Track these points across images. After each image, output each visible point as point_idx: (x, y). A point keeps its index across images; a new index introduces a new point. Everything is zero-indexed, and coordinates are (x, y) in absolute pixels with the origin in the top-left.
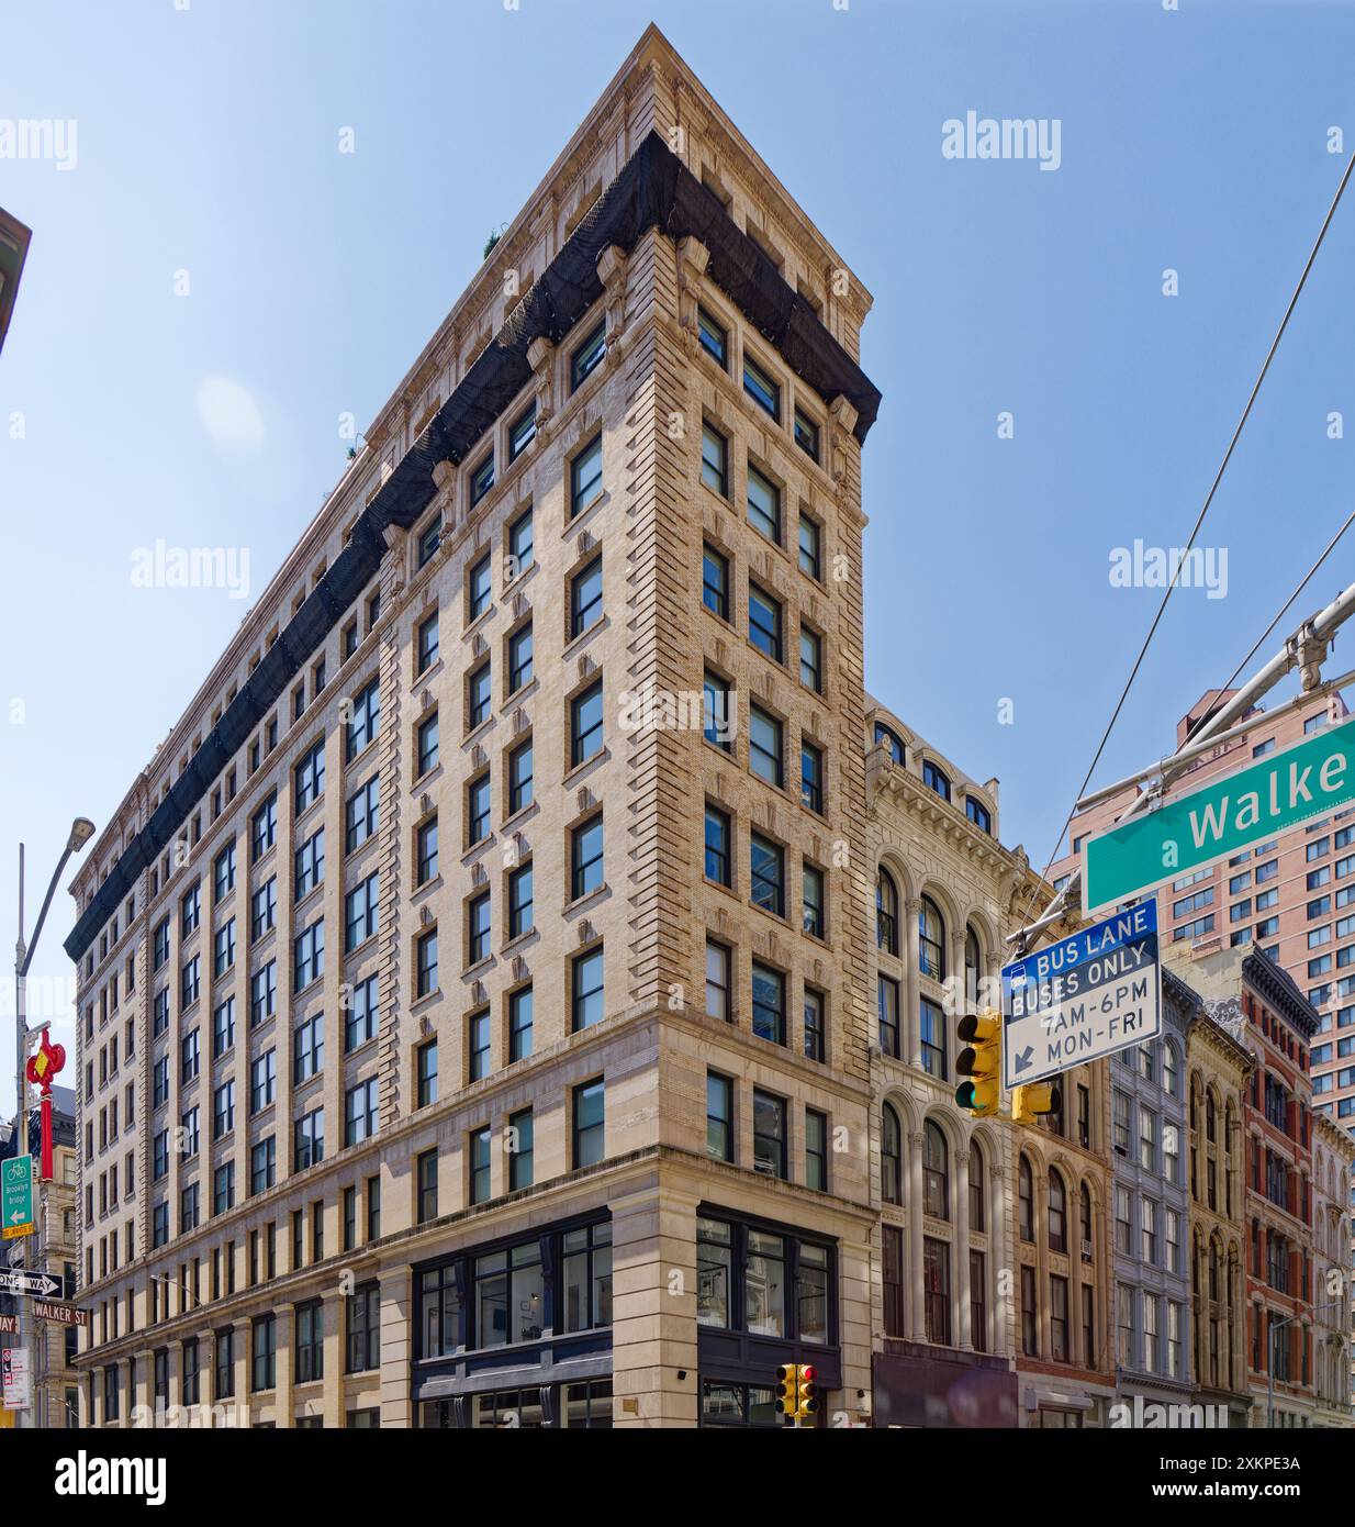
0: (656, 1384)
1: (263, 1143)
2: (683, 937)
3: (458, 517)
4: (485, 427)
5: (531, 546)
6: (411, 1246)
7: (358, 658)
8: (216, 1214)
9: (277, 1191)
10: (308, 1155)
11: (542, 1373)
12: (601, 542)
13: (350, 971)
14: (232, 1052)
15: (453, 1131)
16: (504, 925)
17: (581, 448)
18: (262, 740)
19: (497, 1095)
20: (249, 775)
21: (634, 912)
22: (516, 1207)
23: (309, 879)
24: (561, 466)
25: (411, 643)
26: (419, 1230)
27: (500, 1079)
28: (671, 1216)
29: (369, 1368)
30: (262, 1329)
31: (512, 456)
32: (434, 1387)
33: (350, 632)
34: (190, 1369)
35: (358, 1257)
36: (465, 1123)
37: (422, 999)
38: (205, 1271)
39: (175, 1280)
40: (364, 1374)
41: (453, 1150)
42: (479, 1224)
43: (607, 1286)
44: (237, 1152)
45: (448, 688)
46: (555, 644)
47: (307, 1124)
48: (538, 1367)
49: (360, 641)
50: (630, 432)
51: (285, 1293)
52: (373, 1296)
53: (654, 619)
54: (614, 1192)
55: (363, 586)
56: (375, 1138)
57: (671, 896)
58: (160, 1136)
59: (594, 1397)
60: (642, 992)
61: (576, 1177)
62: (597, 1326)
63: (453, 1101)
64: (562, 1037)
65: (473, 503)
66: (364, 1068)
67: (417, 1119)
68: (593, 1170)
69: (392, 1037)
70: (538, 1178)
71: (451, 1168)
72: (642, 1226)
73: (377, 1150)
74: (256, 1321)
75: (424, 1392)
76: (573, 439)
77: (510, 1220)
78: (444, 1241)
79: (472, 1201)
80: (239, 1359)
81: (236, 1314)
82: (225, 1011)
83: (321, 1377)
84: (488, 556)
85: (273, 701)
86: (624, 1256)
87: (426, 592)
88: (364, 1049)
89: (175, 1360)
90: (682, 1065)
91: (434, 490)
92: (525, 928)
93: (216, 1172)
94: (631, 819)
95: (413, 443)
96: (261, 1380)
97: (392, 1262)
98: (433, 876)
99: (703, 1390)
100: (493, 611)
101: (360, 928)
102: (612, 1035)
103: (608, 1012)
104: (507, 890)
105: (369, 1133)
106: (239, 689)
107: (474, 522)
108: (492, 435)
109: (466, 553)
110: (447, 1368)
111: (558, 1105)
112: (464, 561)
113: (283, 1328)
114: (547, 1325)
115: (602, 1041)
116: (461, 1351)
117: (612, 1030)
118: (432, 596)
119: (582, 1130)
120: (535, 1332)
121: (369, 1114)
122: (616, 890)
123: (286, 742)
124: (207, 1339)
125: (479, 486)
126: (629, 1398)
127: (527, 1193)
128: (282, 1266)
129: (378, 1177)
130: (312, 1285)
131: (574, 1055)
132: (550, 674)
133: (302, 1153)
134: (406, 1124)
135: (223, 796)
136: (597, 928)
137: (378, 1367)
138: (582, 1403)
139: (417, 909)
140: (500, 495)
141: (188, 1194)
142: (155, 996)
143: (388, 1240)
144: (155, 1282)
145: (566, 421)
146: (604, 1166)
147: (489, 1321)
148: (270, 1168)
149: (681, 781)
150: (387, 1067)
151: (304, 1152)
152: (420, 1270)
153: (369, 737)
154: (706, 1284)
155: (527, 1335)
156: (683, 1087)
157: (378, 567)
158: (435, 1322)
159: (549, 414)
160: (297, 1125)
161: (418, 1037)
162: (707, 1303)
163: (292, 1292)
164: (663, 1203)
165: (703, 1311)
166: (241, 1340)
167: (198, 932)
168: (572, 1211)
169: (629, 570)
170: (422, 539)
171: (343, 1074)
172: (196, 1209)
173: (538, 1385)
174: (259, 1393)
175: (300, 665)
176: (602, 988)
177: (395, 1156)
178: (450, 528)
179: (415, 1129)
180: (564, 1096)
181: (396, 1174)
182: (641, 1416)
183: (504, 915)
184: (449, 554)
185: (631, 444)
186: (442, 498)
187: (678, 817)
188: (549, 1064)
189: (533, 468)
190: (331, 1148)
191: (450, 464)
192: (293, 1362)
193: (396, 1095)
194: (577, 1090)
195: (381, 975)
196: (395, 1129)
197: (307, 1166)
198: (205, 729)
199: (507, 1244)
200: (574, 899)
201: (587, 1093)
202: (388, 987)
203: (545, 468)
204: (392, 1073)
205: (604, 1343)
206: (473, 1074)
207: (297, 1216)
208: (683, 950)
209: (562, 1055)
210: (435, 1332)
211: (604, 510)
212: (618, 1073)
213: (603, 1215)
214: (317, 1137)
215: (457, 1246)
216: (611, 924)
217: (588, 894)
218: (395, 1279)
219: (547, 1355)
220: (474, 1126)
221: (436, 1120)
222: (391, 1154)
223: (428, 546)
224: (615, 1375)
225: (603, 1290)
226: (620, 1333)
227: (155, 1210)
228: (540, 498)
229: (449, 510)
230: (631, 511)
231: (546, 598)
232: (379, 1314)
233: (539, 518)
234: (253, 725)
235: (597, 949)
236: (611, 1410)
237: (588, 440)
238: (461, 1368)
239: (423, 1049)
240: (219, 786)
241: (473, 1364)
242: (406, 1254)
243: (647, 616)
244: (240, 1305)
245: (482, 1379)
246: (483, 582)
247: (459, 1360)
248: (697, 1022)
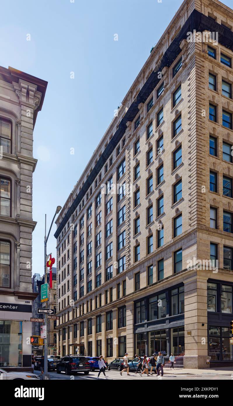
0: (196, 327)
1: (98, 275)
2: (204, 208)
3: (144, 115)
4: (151, 92)
5: (163, 117)
6: (134, 296)
7: (120, 155)
8: (88, 293)
9: (102, 286)
10: (109, 277)
11: (166, 326)
12: (181, 111)
13: (118, 231)
14: (91, 254)
15: (144, 267)
16: (156, 213)
17: (175, 90)
18: (98, 179)
19: (154, 257)
20: (95, 188)
21: (190, 204)
22: (159, 284)
23: (109, 210)
24: (170, 96)
25: (133, 148)
26: (135, 292)
27: (155, 252)
28: (200, 283)
29: (123, 326)
30: (98, 318)
31: (158, 96)
32: (139, 330)
33: (118, 149)
34: (82, 328)
35: (121, 300)
36: (146, 264)
37: (136, 235)
38: (85, 306)
39: (79, 309)
40: (122, 328)
41: (144, 272)
42: (150, 290)
43: (183, 303)
44: (93, 278)
45: (142, 157)
46: (169, 140)
47: (109, 269)
48: (165, 324)
49: (121, 151)
50: (189, 82)
51: (104, 310)
52: (124, 309)
53: (196, 126)
54: (185, 278)
55: (121, 138)
56: (125, 271)
57: (200, 197)
58: (75, 276)
59: (179, 331)
60: (192, 225)
61: (175, 275)
62: (180, 313)
63: (144, 259)
64: (171, 240)
65: (148, 111)
66: (122, 254)
67: (135, 265)
68: (179, 273)
69: (129, 245)
70: (165, 277)
71: (143, 276)
72: (192, 286)
73: (125, 274)
74: (97, 317)
75: (137, 332)
76: (174, 88)
77: (157, 288)
78: (141, 295)
79: (148, 284)
80: (93, 326)
81: (92, 316)
82: (90, 245)
83: (112, 329)
84: (152, 122)
85: (100, 170)
86: (187, 295)
87: (137, 135)
88: (122, 249)
89: (78, 327)
90: (203, 242)
91: (139, 110)
92: (162, 213)
93: (88, 283)
94: (189, 179)
95: (133, 101)
96: (98, 330)
97: (129, 301)
98: (139, 204)
99: (209, 328)
100: (153, 135)
101: (121, 220)
102: (184, 237)
103: (183, 231)
104: (157, 204)
105: (123, 270)
106: (93, 169)
107: (148, 115)
108: (153, 93)
109: (146, 123)
110: (142, 326)
111: (170, 257)
112: (146, 125)
113: (103, 318)
114: (167, 314)
115: (182, 239)
116: (146, 321)
117: (184, 236)
118: (138, 136)
119: (177, 262)
120: (164, 316)
121: (123, 265)
122: (185, 199)
123: (104, 178)
124: (86, 321)
125: (150, 106)
126: (189, 331)
127: (162, 281)
128: (103, 304)
129: (125, 280)
130: (110, 308)
131: (174, 244)
132: (168, 147)
133: (108, 277)
134: (132, 266)
135: (89, 194)
136: (180, 210)
137: (126, 326)
138: (177, 333)
139: (135, 213)
140: (155, 107)
141: (81, 288)
142: (74, 244)
143: (128, 295)
144: (74, 309)
145: (172, 85)
146: (182, 272)
147: (153, 313)
148: (100, 281)
149: (203, 167)
150: (128, 253)
151: (108, 276)
152: (136, 302)
153: (123, 173)
154: (209, 301)
155: (162, 317)
156: (204, 248)
157: (125, 132)
158: (139, 315)
159: (167, 84)
160: (106, 270)
161: (135, 244)
162: (210, 305)
163: (105, 309)
164: (198, 280)
165: (209, 308)
166: (94, 321)
167: (84, 227)
168: (174, 284)
169: (189, 116)
170: (135, 123)
171: (117, 256)
172: (83, 292)
173: (165, 329)
174: (98, 333)
175: (107, 160)
176: (182, 225)
177: (130, 275)
178: (142, 118)
179: (135, 267)
180: (172, 254)
181: (130, 279)
182: (192, 336)
183: (156, 210)
184: (142, 125)
185: (189, 85)
186: (140, 112)
187: (202, 176)
188: (168, 247)
189: (163, 98)
190: (114, 274)
191: (142, 103)
192: (106, 326)
193: (130, 260)
194: (175, 253)
195: (126, 230)
196: (130, 268)
197: (109, 279)
198: (85, 180)
199: (157, 294)
200: (174, 203)
201: (178, 253)
202: (128, 233)
203: (166, 97)
204: (129, 254)
205: (182, 317)
206: (148, 252)
207: (106, 291)
208: (204, 211)
209: (171, 244)
210: (139, 317)
211: (182, 103)
212: (186, 247)
213: (182, 284)
214: (111, 272)
215: (145, 296)
216: (184, 208)
217: (178, 201)
218: (130, 304)
219: (167, 321)
220: (149, 265)
221: (139, 265)
222: (129, 274)
223: (137, 124)
224: (185, 325)
225: (182, 304)
226: (186, 315)
227: (74, 293)
228: (165, 105)
229: (142, 114)
230: (189, 101)
231: (166, 128)
232: (126, 313)
233: (165, 110)
234: (96, 176)
235: (180, 215)
236: (184, 334)
237: (177, 87)
238: (146, 325)
239: (136, 248)
240: (88, 192)
241: (149, 324)
242: (132, 298)
243: (194, 127)
244: (93, 313)
245: (151, 328)
246: (150, 129)
247: (145, 324)
248: (208, 230)
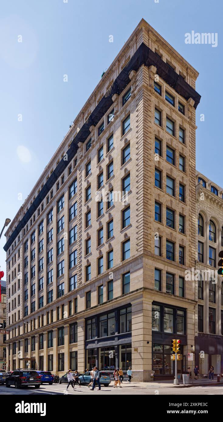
0: (142, 345)
1: (50, 291)
2: (149, 236)
3: (95, 138)
4: (102, 116)
5: (113, 143)
6: (85, 314)
7: (72, 174)
8: (39, 308)
9: (53, 302)
10: (60, 294)
11: (115, 343)
12: (130, 140)
13: (70, 249)
14: (43, 270)
15: (94, 287)
16: (106, 236)
17: (125, 119)
18: (49, 196)
19: (104, 277)
20: (46, 204)
21: (137, 230)
22: (109, 304)
23: (61, 228)
24: (120, 123)
25: (84, 170)
26: (86, 310)
27: (106, 273)
28: (145, 305)
29: (75, 342)
30: (50, 334)
31: (108, 122)
32: (90, 346)
33: (70, 168)
34: (33, 343)
35: (72, 317)
36: (97, 284)
37: (87, 255)
38: (37, 321)
39: (30, 323)
40: (74, 344)
41: (95, 291)
42: (101, 308)
44: (44, 294)
45: (93, 180)
46: (119, 166)
47: (60, 287)
48: (114, 341)
49: (72, 170)
50: (137, 113)
51: (55, 326)
52: (76, 326)
53: (143, 157)
54: (132, 299)
55: (73, 157)
56: (76, 289)
57: (146, 225)
58: (26, 291)
59: (127, 348)
60: (139, 250)
61: (123, 296)
62: (128, 331)
63: (94, 279)
64: (120, 263)
65: (99, 135)
66: (73, 272)
67: (86, 284)
68: (127, 294)
69: (80, 265)
70: (114, 297)
71: (94, 295)
72: (139, 307)
73: (77, 292)
74: (49, 332)
75: (88, 347)
76: (123, 116)
77: (107, 307)
78: (92, 313)
79: (99, 303)
80: (45, 341)
81: (44, 331)
82: (41, 261)
83: (64, 344)
84: (103, 147)
85: (52, 186)
86: (134, 315)
87: (88, 157)
88: (74, 268)
89: (29, 341)
90: (149, 267)
91: (90, 133)
92: (111, 236)
93: (39, 299)
94: (137, 207)
95: (85, 122)
96: (50, 345)
97: (80, 318)
98: (90, 225)
99: (153, 346)
100: (104, 160)
101: (73, 239)
102: (132, 261)
103: (131, 255)
104: (107, 227)
105: (75, 288)
106: (44, 184)
107: (99, 139)
108: (103, 118)
109: (97, 147)
110: (93, 342)
111: (119, 279)
112: (97, 149)
113: (55, 334)
114: (116, 331)
115: (130, 263)
116: (96, 338)
117: (132, 260)
118: (89, 158)
119: (125, 285)
120: (114, 333)
121: (75, 283)
122: (133, 225)
123: (55, 196)
124: (37, 336)
125: (101, 130)
126: (136, 348)
127: (112, 301)
128: (55, 320)
129: (77, 298)
130: (61, 324)
131: (123, 266)
132: (117, 173)
133: (59, 294)
134: (83, 285)
135: (40, 210)
136: (129, 235)
137: (77, 342)
138: (125, 349)
139: (86, 234)
140: (105, 132)
141: (33, 304)
142: (25, 258)
143: (79, 313)
144: (25, 324)
145: (121, 113)
146: (130, 293)
147: (103, 331)
148: (52, 297)
149: (149, 197)
150: (79, 272)
151: (60, 293)
152: (87, 319)
153: (75, 193)
154: (154, 321)
155: (112, 334)
156: (149, 273)
157: (76, 152)
158: (90, 331)
159: (117, 111)
160: (58, 287)
161: (86, 264)
162: (154, 325)
163: (57, 325)
164: (144, 302)
165: (153, 327)
166: (45, 336)
167: (35, 243)
168: (123, 304)
169: (137, 146)
170: (87, 144)
171: (69, 274)
172: (35, 307)
173: (114, 345)
174: (49, 348)
175: (58, 177)
176: (130, 249)
177: (81, 293)
178: (94, 141)
179: (86, 286)
180: (120, 276)
181: (81, 297)
182: (138, 352)
183: (106, 233)
184: (93, 148)
185: (137, 116)
186: (92, 134)
187: (148, 206)
188: (117, 269)
189: (113, 125)
190: (66, 292)
191: (93, 126)
192: (57, 341)
193: (81, 279)
194: (124, 275)
195: (77, 250)
196: (81, 287)
197: (60, 296)
198: (36, 195)
199: (107, 313)
200: (123, 228)
201: (126, 276)
202: (79, 253)
203: (116, 124)
204: (80, 273)
205: (130, 335)
206: (99, 273)
207: (58, 308)
208: (149, 239)
209: (120, 266)
210: (90, 334)
211: (131, 133)
212: (133, 270)
213: (130, 305)
214: (63, 289)
215: (95, 314)
216: (132, 233)
217: (127, 227)
218: (81, 322)
219: (116, 338)
220: (99, 285)
221: (90, 284)
222: (80, 293)
223: (88, 146)
224: (132, 343)
225: (129, 323)
226: (133, 333)
227: (25, 308)
228: (115, 131)
229: (93, 137)
230: (137, 132)
231: (116, 155)
232: (77, 330)
233: (115, 136)
234: (47, 193)
235: (128, 240)
236: (131, 351)
237: (127, 116)
238: (96, 342)
239: (87, 267)
240: (40, 207)
241: (99, 341)
242: (83, 316)
243: (141, 157)
244: (45, 329)
245: (101, 344)
246: (101, 153)
247: (96, 340)
248: (153, 257)
